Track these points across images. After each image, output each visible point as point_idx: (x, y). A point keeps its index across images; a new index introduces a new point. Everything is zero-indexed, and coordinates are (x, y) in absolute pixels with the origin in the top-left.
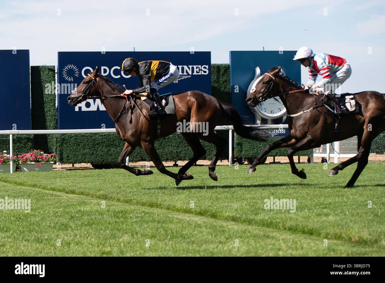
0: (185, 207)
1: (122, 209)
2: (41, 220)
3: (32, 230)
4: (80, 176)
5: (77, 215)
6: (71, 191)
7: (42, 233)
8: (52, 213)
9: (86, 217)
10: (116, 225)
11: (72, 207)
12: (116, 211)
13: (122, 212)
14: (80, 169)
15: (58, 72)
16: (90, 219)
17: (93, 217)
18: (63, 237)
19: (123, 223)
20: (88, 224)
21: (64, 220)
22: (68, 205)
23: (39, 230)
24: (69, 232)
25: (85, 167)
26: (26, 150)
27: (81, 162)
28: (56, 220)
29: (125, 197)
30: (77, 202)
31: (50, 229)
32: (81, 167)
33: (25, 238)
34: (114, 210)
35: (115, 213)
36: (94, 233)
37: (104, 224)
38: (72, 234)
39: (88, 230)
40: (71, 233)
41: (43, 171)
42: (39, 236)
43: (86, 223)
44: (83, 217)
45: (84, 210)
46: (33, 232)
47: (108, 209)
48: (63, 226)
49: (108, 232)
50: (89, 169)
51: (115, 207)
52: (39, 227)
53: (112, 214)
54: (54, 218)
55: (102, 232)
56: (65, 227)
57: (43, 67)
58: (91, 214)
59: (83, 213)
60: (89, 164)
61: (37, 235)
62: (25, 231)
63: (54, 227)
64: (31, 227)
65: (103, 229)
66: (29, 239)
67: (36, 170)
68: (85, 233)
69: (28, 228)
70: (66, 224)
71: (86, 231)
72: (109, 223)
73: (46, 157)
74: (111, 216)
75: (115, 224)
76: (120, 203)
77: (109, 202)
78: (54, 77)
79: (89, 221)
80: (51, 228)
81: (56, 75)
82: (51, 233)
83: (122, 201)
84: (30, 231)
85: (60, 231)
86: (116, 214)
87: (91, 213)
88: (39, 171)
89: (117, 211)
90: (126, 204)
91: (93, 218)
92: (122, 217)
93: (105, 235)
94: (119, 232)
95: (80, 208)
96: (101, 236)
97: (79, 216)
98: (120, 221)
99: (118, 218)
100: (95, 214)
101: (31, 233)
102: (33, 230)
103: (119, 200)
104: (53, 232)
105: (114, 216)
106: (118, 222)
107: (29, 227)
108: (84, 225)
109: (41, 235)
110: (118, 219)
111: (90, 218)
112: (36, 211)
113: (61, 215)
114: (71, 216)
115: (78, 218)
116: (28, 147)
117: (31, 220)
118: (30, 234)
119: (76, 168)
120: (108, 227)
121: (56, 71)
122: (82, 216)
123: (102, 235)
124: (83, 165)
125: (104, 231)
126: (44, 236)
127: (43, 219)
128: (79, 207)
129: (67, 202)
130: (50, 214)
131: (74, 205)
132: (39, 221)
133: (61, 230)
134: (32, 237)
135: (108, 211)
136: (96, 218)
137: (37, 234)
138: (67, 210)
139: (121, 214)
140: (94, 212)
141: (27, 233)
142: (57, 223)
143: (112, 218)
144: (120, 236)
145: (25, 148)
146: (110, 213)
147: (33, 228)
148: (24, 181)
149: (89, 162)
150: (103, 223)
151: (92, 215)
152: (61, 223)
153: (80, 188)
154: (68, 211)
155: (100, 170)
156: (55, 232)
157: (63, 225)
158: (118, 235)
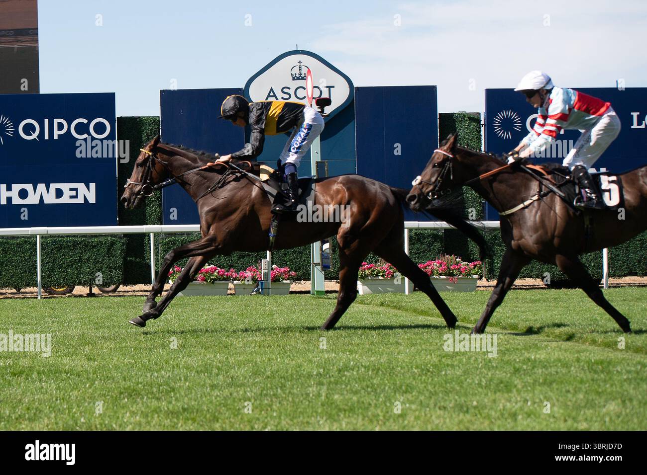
1: (602, 358)
2: (463, 374)
3: (450, 391)
4: (525, 301)
5: (525, 367)
6: (510, 326)
7: (467, 395)
8: (481, 362)
9: (540, 371)
10: (593, 384)
11: (516, 353)
12: (591, 361)
13: (602, 362)
14: (523, 289)
15: (486, 123)
16: (547, 375)
17: (553, 370)
18: (503, 404)
19: (605, 381)
20: (544, 383)
21: (500, 374)
22: (507, 350)
23: (462, 391)
24: (512, 395)
25: (531, 286)
26: (431, 255)
27: (524, 277)
28: (490, 374)
29: (604, 338)
30: (523, 344)
31: (480, 390)
32: (524, 286)
33: (439, 404)
34: (587, 359)
35: (589, 364)
36: (557, 397)
37: (572, 383)
38: (519, 399)
39: (546, 393)
40: (516, 396)
41: (461, 291)
42: (463, 402)
43: (541, 381)
44: (536, 369)
45: (535, 358)
46: (451, 393)
47: (577, 357)
48: (502, 385)
49: (581, 396)
50: (538, 288)
51: (590, 354)
52: (461, 387)
53: (585, 366)
54: (486, 372)
55: (570, 396)
56: (506, 386)
57: (460, 114)
58: (548, 365)
59: (534, 364)
60: (537, 279)
61: (458, 400)
62: (438, 391)
63: (487, 387)
64: (448, 385)
65: (572, 391)
66: (445, 406)
67: (448, 290)
68: (542, 397)
69: (444, 387)
70: (508, 382)
71: (542, 394)
72: (582, 382)
73: (465, 268)
74: (583, 369)
75: (592, 382)
76: (596, 348)
77: (577, 344)
78: (479, 132)
79: (546, 377)
80: (482, 388)
81: (482, 129)
82: (483, 396)
83: (600, 344)
84: (447, 393)
85: (498, 394)
86: (591, 366)
87: (549, 363)
88: (453, 291)
89: (593, 360)
90: (606, 349)
91: (553, 373)
92: (602, 372)
93: (576, 402)
94: (600, 397)
95: (530, 355)
96: (569, 403)
97: (528, 368)
98: (599, 378)
99: (596, 372)
100: (556, 365)
101: (449, 396)
102: (451, 390)
103: (594, 342)
104: (486, 394)
105: (589, 369)
106: (597, 380)
107: (445, 385)
108: (537, 383)
109: (466, 400)
110: (596, 374)
111: (547, 373)
112: (454, 359)
113: (497, 367)
114: (514, 368)
115: (527, 371)
116: (434, 249)
117: (446, 375)
118: (446, 398)
119: (516, 286)
120: (580, 388)
121: (482, 122)
122: (533, 368)
123: (570, 401)
124: (529, 281)
125: (574, 395)
126: (472, 401)
127: (466, 372)
128: (526, 354)
129: (506, 345)
130: (478, 364)
131: (517, 349)
132: (461, 376)
133: (499, 391)
134: (450, 403)
135: (578, 360)
136: (557, 372)
137: (460, 398)
138: (506, 358)
139: (600, 367)
140: (554, 362)
141: (440, 395)
142: (491, 380)
143: (585, 373)
144: (602, 404)
145: (430, 251)
146: (582, 364)
147: (451, 388)
148: (429, 309)
149: (538, 277)
150: (570, 382)
151: (551, 367)
152: (498, 379)
153: (526, 321)
154: (508, 360)
155: (558, 291)
156: (489, 394)
157: (502, 382)
158: (599, 403)
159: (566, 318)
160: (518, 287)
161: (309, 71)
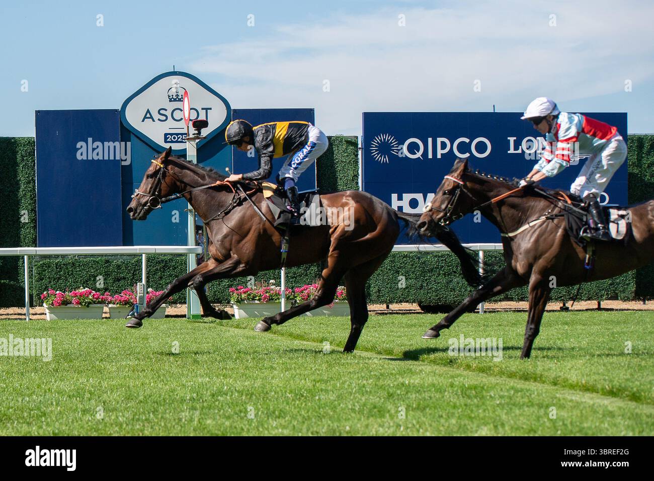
0: (584, 382)
1: (475, 383)
2: (337, 399)
3: (323, 416)
4: (400, 325)
5: (399, 392)
6: (385, 351)
7: (340, 420)
8: (355, 387)
9: (414, 396)
10: (466, 409)
11: (390, 377)
12: (465, 385)
13: (475, 388)
14: (400, 313)
15: (363, 147)
16: (420, 400)
17: (426, 395)
18: (376, 429)
19: (478, 406)
20: (418, 408)
21: (373, 399)
22: (382, 375)
23: (336, 416)
24: (386, 420)
25: (407, 310)
26: (307, 279)
27: (401, 302)
28: (363, 399)
29: (479, 363)
30: (397, 368)
31: (353, 415)
32: (401, 310)
33: (311, 430)
34: (461, 384)
35: (463, 390)
36: (430, 422)
37: (445, 408)
38: (391, 424)
39: (419, 418)
40: (389, 421)
41: (337, 316)
42: (336, 427)
43: (414, 406)
44: (409, 394)
45: (409, 383)
46: (324, 418)
47: (451, 382)
48: (376, 410)
49: (453, 421)
50: (414, 313)
51: (464, 379)
52: (335, 411)
53: (459, 391)
54: (359, 397)
55: (442, 421)
56: (379, 411)
57: (337, 137)
58: (421, 389)
59: (408, 389)
60: (414, 304)
61: (331, 425)
62: (311, 417)
63: (361, 412)
64: (321, 410)
65: (444, 416)
66: (318, 431)
67: (324, 314)
68: (414, 422)
69: (317, 412)
70: (381, 407)
71: (415, 419)
72: (455, 407)
73: (342, 292)
74: (456, 394)
75: (465, 407)
76: (471, 372)
77: (452, 369)
78: (357, 155)
79: (420, 402)
80: (355, 413)
81: (360, 152)
82: (356, 421)
83: (474, 369)
84: (320, 418)
85: (371, 419)
86: (465, 391)
87: (422, 388)
88: (329, 315)
89: (467, 386)
90: (480, 374)
91: (427, 397)
92: (476, 397)
93: (448, 427)
94: (473, 422)
95: (404, 379)
96: (442, 428)
97: (402, 393)
98: (472, 403)
99: (469, 397)
100: (430, 390)
101: (322, 421)
102: (325, 415)
103: (468, 367)
104: (359, 420)
105: (462, 394)
106: (470, 405)
107: (318, 410)
108: (411, 409)
109: (339, 425)
110: (469, 399)
111: (420, 397)
112: (328, 384)
113: (370, 392)
114: (388, 393)
115: (400, 396)
116: (310, 274)
117: (319, 399)
118: (320, 423)
119: (393, 311)
120: (453, 414)
121: (360, 146)
122: (407, 393)
123: (443, 426)
124: (405, 306)
125: (446, 420)
126: (345, 426)
127: (340, 397)
128: (400, 379)
129: (380, 370)
130: (352, 389)
131: (392, 374)
132: (335, 400)
133: (372, 416)
134: (323, 428)
135: (452, 385)
136: (430, 397)
137: (332, 423)
138: (381, 383)
139: (474, 392)
140: (427, 387)
141: (314, 420)
142: (364, 405)
143: (458, 398)
144: (474, 429)
145: (306, 275)
146: (456, 389)
147: (325, 413)
148: (305, 333)
149: (414, 302)
150: (443, 407)
151: (424, 392)
152: (372, 404)
153: (401, 346)
154: (382, 385)
155: (434, 315)
156: (362, 419)
157: (375, 407)
158: (472, 428)
159: (441, 343)
160: (394, 312)
161: (186, 93)
